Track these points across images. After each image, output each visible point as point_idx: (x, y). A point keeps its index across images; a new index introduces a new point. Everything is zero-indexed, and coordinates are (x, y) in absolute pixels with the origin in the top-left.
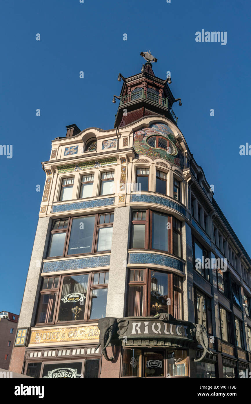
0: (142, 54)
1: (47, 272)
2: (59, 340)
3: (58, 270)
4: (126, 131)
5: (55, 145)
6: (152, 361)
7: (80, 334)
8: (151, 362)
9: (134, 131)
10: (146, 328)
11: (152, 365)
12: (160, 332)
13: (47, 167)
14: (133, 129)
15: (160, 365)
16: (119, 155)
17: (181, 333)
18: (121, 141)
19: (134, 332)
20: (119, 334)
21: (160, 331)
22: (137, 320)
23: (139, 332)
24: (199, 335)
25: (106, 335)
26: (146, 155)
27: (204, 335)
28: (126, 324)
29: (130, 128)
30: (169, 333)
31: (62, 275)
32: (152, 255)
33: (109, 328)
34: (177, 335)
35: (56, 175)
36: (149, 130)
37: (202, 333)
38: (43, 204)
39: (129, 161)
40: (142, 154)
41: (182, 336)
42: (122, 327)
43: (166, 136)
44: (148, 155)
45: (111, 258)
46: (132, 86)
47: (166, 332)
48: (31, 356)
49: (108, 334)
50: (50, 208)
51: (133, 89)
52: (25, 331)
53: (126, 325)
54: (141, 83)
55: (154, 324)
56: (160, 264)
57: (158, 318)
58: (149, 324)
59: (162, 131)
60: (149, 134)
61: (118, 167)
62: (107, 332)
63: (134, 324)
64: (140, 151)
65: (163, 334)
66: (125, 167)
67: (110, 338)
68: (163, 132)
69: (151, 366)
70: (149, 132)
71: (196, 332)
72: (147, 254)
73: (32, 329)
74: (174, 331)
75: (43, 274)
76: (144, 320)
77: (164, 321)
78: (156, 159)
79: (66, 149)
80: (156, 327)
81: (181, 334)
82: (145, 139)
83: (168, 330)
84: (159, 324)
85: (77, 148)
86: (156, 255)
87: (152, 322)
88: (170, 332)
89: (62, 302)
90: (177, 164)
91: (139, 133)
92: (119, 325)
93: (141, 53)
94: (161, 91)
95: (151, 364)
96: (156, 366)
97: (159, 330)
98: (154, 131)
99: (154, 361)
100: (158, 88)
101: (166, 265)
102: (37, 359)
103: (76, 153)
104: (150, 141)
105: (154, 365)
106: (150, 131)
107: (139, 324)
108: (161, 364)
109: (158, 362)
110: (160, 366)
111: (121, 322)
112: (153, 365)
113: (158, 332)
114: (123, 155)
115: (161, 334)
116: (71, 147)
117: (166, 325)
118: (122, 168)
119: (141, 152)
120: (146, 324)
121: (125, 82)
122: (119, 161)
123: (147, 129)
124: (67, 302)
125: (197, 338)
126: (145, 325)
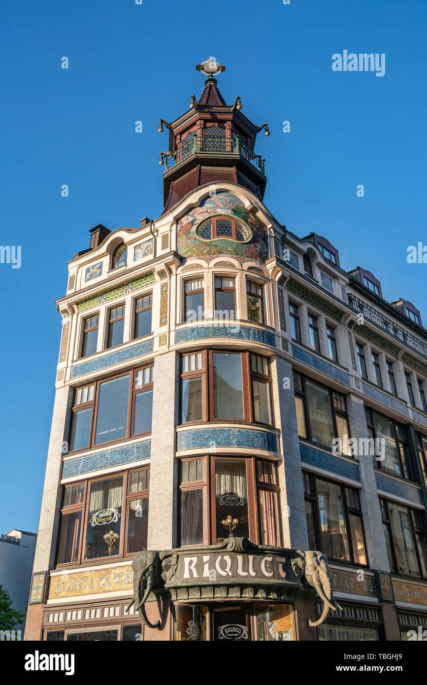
0: (199, 68)
1: (68, 476)
2: (86, 591)
3: (82, 473)
4: (165, 225)
5: (72, 268)
6: (229, 627)
7: (114, 581)
8: (227, 627)
9: (177, 220)
10: (206, 566)
11: (229, 635)
12: (230, 574)
13: (63, 306)
14: (174, 218)
15: (243, 634)
16: (155, 267)
17: (270, 572)
18: (159, 240)
19: (186, 575)
20: (165, 579)
21: (230, 570)
22: (190, 553)
23: (195, 575)
24: (310, 573)
25: (142, 582)
26: (197, 256)
27: (320, 572)
28: (173, 560)
29: (170, 218)
30: (246, 574)
31: (88, 479)
32: (214, 431)
33: (148, 570)
34: (262, 577)
35: (75, 316)
36: (200, 212)
37: (315, 568)
38: (61, 366)
39: (171, 272)
40: (191, 256)
41: (273, 577)
42: (168, 567)
43: (229, 212)
44: (200, 255)
45: (152, 444)
46: (181, 133)
47: (240, 572)
48: (51, 620)
49: (145, 582)
50: (69, 370)
51: (184, 136)
52: (42, 578)
53: (174, 562)
54: (194, 124)
55: (220, 557)
56: (229, 444)
57: (225, 547)
58: (210, 558)
59: (222, 206)
60: (200, 218)
61: (156, 286)
62: (144, 577)
63: (187, 560)
64: (187, 252)
65: (237, 577)
66: (166, 285)
67: (148, 587)
68: (224, 208)
69: (227, 636)
70: (199, 215)
71: (306, 568)
72: (205, 431)
73: (52, 574)
74: (257, 569)
75: (63, 481)
76: (203, 552)
77: (236, 551)
78: (214, 258)
79: (88, 270)
80: (223, 564)
81: (271, 574)
82: (194, 229)
83: (245, 568)
84: (227, 558)
85: (101, 267)
86: (222, 430)
87: (215, 556)
88: (248, 571)
89: (89, 524)
90: (252, 256)
91: (185, 221)
92: (163, 564)
93: (197, 66)
94: (228, 125)
95: (226, 632)
96: (237, 637)
97: (228, 569)
98: (209, 211)
99: (232, 626)
100: (222, 122)
101: (239, 445)
102: (59, 625)
103: (100, 274)
104: (203, 230)
105: (233, 635)
106: (202, 213)
107: (195, 559)
108: (245, 632)
109: (239, 628)
110: (244, 636)
111: (165, 557)
112: (231, 635)
113: (227, 572)
114: (160, 266)
115: (232, 577)
116: (93, 267)
117: (240, 558)
118: (163, 286)
119: (189, 254)
120: (206, 558)
121: (171, 129)
122: (157, 278)
123: (197, 211)
124: (97, 525)
125: (308, 578)
126: (204, 562)
